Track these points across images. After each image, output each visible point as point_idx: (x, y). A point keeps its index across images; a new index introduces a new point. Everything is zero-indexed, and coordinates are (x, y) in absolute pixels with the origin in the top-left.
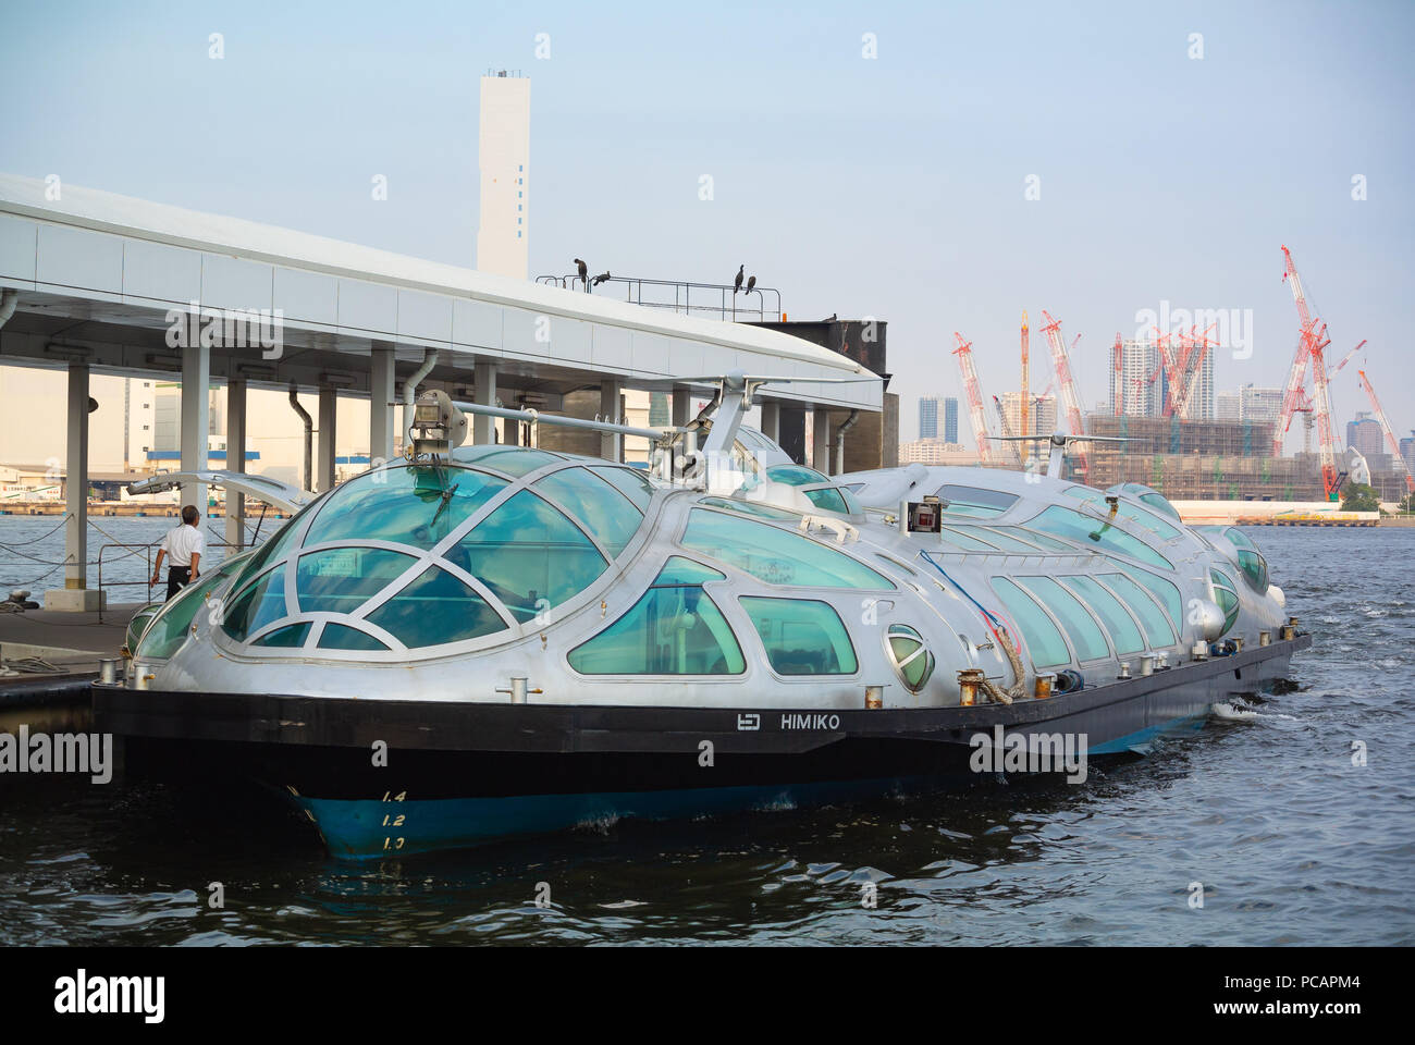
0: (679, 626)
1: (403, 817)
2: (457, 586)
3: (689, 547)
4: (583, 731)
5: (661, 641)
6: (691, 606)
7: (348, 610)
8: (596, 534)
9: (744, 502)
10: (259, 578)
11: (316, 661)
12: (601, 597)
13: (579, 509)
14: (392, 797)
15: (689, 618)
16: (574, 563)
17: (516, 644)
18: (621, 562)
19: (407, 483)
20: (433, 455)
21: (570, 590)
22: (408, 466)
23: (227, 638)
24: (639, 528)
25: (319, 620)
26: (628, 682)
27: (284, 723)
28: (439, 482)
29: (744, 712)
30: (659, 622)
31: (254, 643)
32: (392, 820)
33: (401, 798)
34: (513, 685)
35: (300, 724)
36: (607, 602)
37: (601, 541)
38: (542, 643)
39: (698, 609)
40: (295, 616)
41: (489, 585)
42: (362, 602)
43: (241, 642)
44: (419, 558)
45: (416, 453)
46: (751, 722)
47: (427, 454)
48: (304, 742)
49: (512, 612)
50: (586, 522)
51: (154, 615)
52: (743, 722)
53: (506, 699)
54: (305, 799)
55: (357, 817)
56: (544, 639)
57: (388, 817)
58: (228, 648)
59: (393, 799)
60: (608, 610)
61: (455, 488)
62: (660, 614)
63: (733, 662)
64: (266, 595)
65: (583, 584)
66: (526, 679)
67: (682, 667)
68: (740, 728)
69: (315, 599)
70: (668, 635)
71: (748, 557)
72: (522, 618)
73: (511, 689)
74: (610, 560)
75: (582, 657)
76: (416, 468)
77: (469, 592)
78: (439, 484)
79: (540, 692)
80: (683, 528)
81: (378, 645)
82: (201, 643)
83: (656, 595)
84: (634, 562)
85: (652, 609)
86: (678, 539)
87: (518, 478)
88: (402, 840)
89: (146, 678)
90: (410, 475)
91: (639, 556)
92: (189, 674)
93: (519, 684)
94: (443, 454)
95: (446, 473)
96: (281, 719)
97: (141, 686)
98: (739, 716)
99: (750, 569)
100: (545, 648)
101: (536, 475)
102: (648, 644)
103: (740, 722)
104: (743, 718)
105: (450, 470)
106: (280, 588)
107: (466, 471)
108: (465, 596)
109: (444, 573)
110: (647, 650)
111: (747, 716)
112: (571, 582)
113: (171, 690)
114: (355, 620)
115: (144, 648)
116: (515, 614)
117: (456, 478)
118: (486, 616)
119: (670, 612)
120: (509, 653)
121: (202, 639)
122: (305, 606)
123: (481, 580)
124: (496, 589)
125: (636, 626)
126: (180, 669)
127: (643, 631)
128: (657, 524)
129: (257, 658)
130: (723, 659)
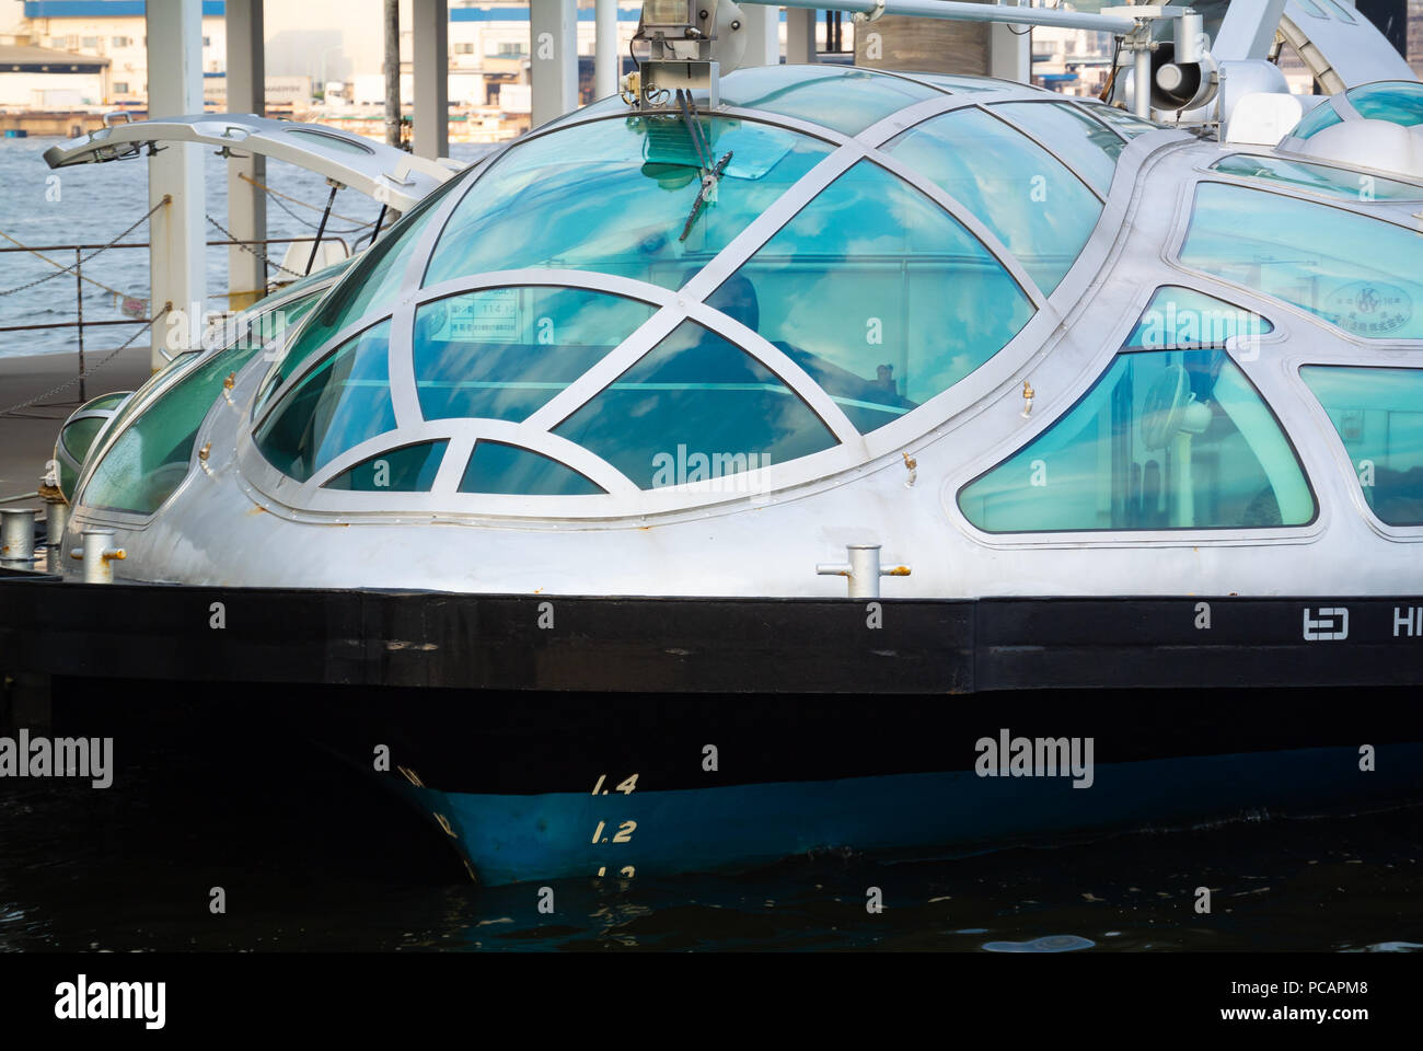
0: (1179, 428)
1: (632, 825)
2: (736, 361)
3: (1195, 268)
4: (993, 649)
5: (1141, 456)
6: (1202, 387)
7: (518, 414)
8: (1006, 242)
9: (1304, 164)
10: (335, 350)
11: (457, 520)
12: (1021, 376)
13: (972, 193)
14: (610, 785)
15: (1198, 413)
16: (966, 304)
17: (856, 475)
18: (1060, 301)
19: (627, 148)
20: (679, 92)
21: (959, 362)
22: (631, 115)
23: (272, 473)
24: (1093, 229)
25: (462, 435)
26: (1079, 546)
27: (395, 646)
28: (693, 148)
29: (1315, 603)
30: (1138, 425)
31: (329, 484)
32: (610, 832)
33: (628, 786)
34: (852, 560)
35: (428, 647)
36: (1035, 385)
37: (1015, 256)
38: (906, 473)
39: (1218, 391)
40: (412, 427)
41: (801, 358)
42: (549, 395)
43: (303, 479)
44: (659, 307)
45: (646, 90)
46: (1329, 624)
47: (667, 90)
48: (435, 684)
49: (847, 410)
50: (986, 220)
51: (112, 416)
52: (1314, 624)
53: (836, 589)
54: (435, 792)
55: (542, 828)
56: (911, 465)
57: (601, 825)
58: (277, 494)
59: (612, 790)
60: (1038, 401)
61: (725, 163)
62: (1138, 404)
63: (1290, 502)
64: (352, 383)
65: (985, 350)
66: (878, 548)
67: (1186, 513)
68: (1308, 636)
69: (450, 390)
70: (1157, 447)
71: (1314, 279)
72: (866, 423)
73: (847, 568)
74: (1038, 298)
75: (986, 497)
76: (644, 117)
77: (759, 372)
78: (693, 151)
79: (905, 573)
80: (1183, 224)
81: (580, 484)
82: (218, 481)
83: (1129, 368)
84: (1085, 302)
85: (1123, 395)
86: (1174, 248)
87: (852, 137)
88: (630, 870)
89: (107, 558)
90: (634, 133)
91: (1097, 286)
92: (196, 546)
93: (864, 558)
94: (698, 89)
95: (707, 129)
96: (390, 638)
97: (97, 574)
98: (1307, 612)
99: (1321, 307)
100: (912, 481)
101: (886, 129)
102: (1114, 469)
103: (1308, 624)
104: (1315, 616)
105: (714, 123)
106: (380, 368)
107: (744, 122)
108: (754, 379)
109: (711, 335)
110: (1114, 481)
111: (1323, 612)
112: (960, 344)
113: (159, 580)
114: (534, 434)
115: (95, 488)
116: (850, 413)
117: (725, 140)
118: (796, 419)
119: (1161, 398)
120: (840, 493)
121: (221, 475)
122: (434, 406)
123: (782, 346)
124: (814, 364)
125: (1091, 432)
126: (178, 535)
127: (1105, 443)
128: (1130, 219)
129: (337, 514)
130: (1268, 493)
